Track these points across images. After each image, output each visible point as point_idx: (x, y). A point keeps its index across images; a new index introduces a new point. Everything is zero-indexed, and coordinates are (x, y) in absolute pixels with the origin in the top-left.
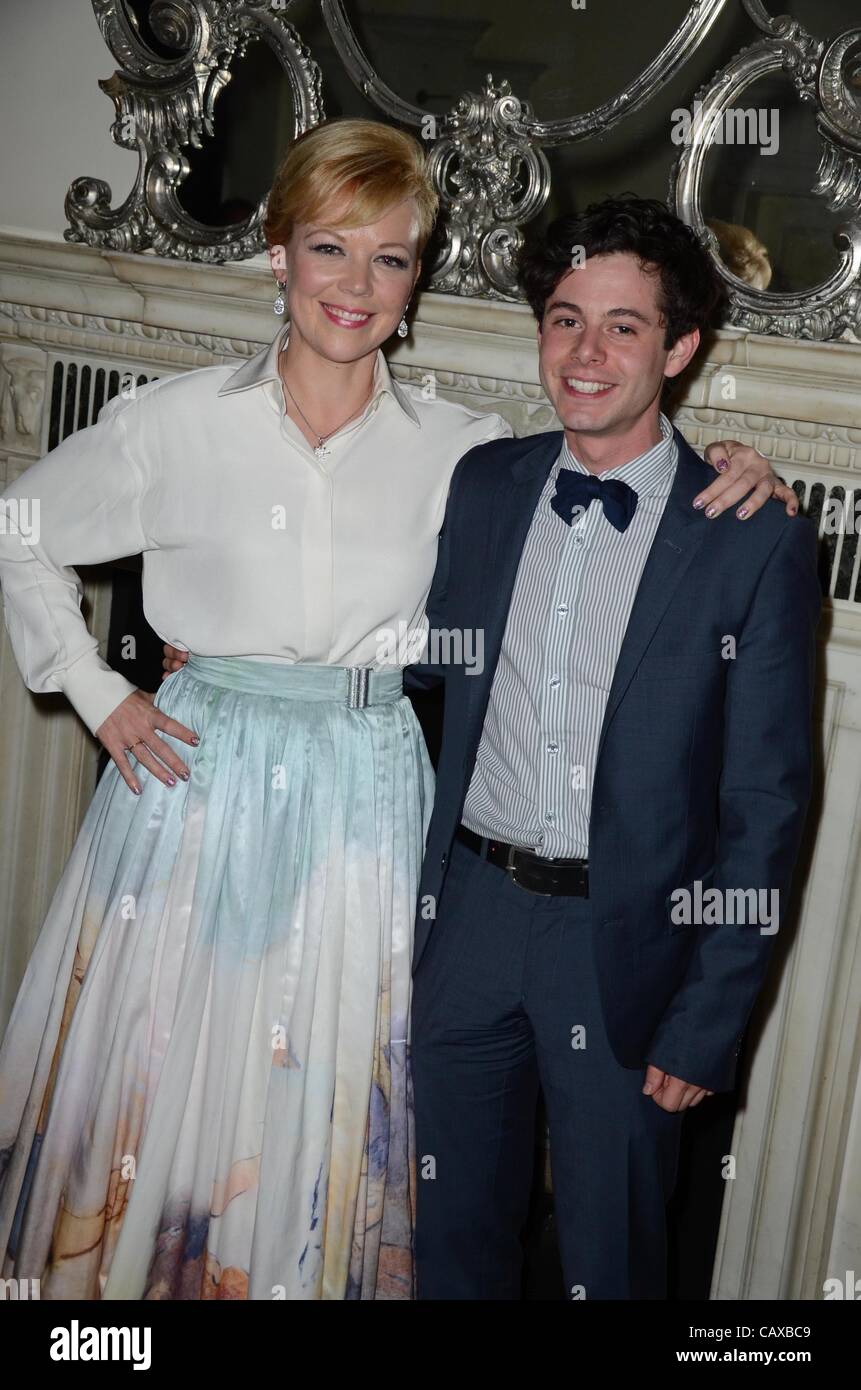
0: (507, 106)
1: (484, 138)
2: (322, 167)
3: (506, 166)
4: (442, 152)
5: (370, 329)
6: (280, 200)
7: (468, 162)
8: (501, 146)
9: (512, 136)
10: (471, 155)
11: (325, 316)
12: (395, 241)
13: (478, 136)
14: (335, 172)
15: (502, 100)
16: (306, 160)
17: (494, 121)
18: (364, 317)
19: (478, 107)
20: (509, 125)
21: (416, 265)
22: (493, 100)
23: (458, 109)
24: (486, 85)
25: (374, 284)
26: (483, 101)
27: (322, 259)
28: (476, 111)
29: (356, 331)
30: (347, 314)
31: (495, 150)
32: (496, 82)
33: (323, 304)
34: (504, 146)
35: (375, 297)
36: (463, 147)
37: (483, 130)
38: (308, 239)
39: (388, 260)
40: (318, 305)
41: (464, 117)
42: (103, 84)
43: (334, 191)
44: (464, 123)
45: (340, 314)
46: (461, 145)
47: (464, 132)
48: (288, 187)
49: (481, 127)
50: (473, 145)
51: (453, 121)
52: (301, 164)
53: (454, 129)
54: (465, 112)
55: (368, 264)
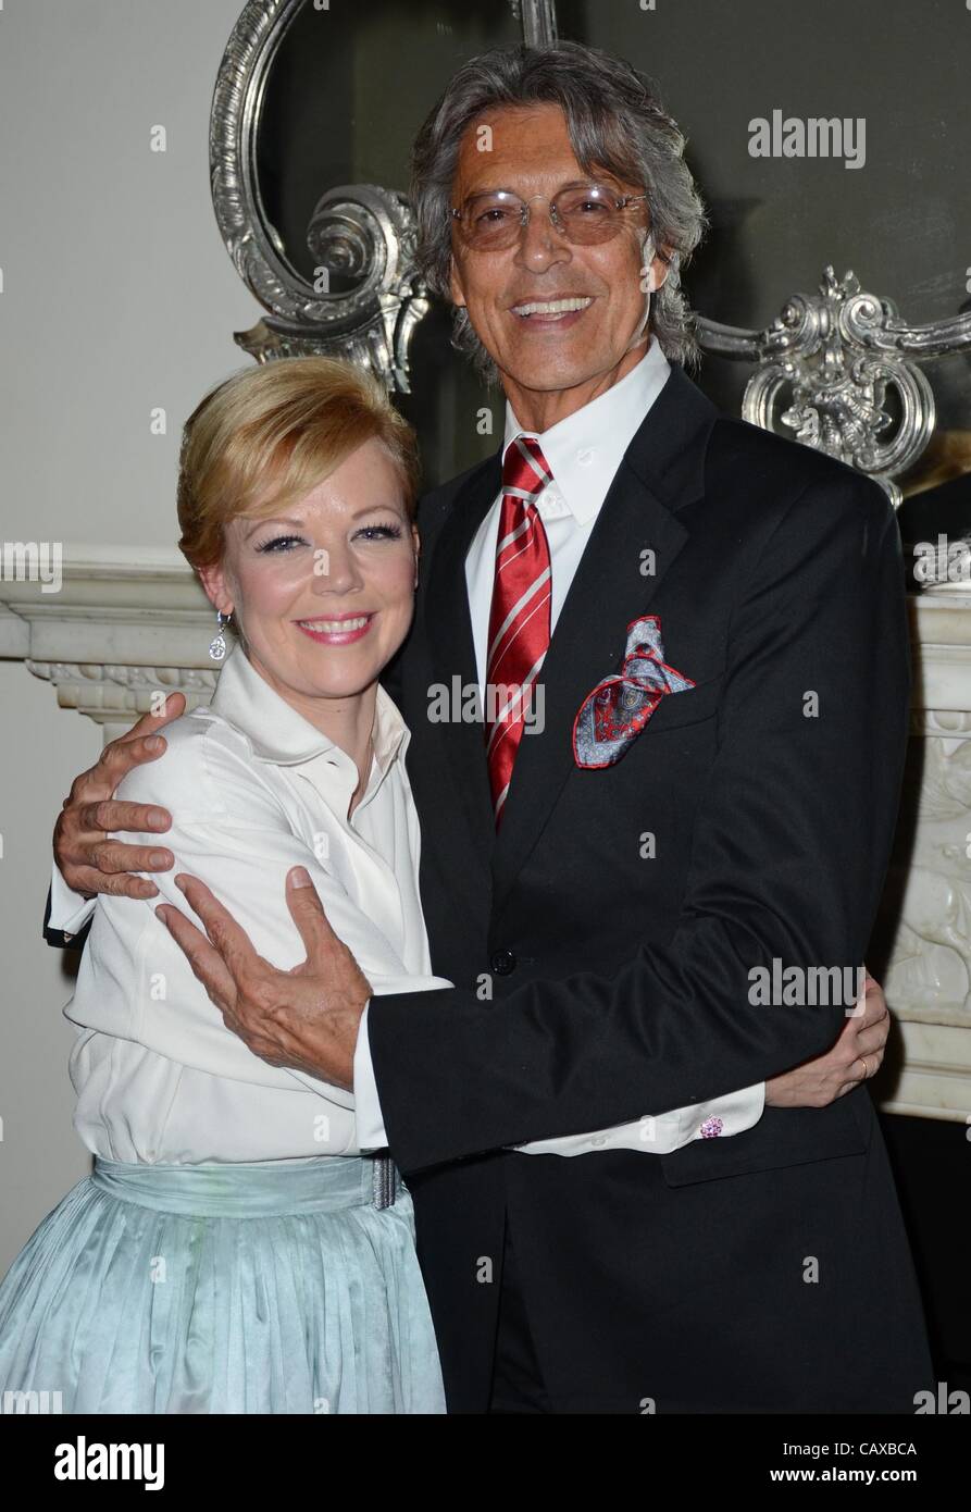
0: (863, 309)
1: (830, 358)
2: (239, 438)
3: (868, 393)
4: (766, 383)
5: (376, 637)
6: (194, 503)
7: (807, 394)
8: (857, 367)
9: (873, 351)
10: (813, 384)
11: (307, 639)
12: (372, 503)
13: (821, 355)
14: (260, 437)
15: (851, 301)
16: (214, 435)
17: (844, 333)
18: (362, 622)
19: (816, 314)
20: (868, 336)
21: (412, 534)
22: (837, 303)
23: (785, 321)
24: (826, 282)
25: (363, 573)
26: (823, 304)
27: (280, 558)
28: (815, 320)
29: (358, 645)
30: (336, 624)
31: (848, 372)
32: (839, 277)
33: (298, 623)
34: (862, 366)
35: (367, 587)
36: (798, 374)
37: (827, 347)
38: (251, 539)
39: (370, 533)
40: (291, 627)
41: (796, 330)
42: (242, 338)
43: (263, 464)
44: (797, 341)
45: (327, 627)
46: (794, 370)
47: (797, 352)
48: (200, 481)
49: (824, 343)
50: (811, 369)
51: (780, 337)
52: (209, 442)
53: (781, 348)
54: (796, 323)
55: (345, 546)
